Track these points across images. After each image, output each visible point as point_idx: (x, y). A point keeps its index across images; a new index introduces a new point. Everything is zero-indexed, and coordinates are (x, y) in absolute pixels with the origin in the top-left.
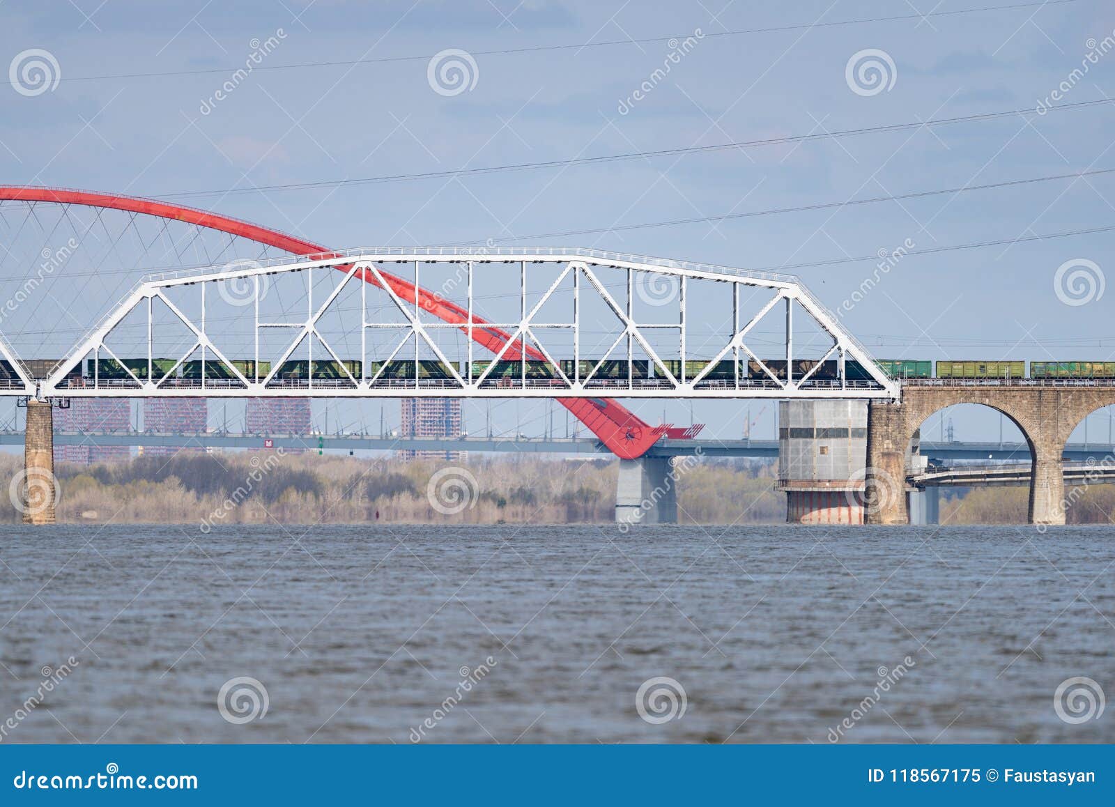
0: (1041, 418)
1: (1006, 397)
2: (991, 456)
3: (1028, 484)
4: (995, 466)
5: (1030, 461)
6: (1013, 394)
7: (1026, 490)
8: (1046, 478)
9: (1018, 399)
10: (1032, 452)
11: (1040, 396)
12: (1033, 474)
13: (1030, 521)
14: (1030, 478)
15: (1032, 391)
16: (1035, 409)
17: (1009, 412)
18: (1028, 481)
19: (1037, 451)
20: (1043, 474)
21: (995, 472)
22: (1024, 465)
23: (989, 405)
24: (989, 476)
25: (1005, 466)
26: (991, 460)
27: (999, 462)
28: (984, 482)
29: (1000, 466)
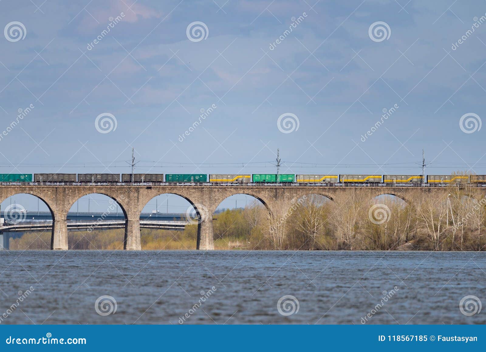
0: (57, 200)
1: (41, 190)
2: (33, 218)
3: (51, 231)
4: (35, 223)
5: (52, 221)
6: (44, 189)
7: (50, 234)
8: (59, 228)
9: (46, 191)
10: (53, 217)
11: (56, 190)
12: (53, 226)
13: (52, 248)
14: (52, 228)
15: (53, 188)
16: (54, 196)
17: (42, 198)
18: (51, 229)
19: (55, 216)
20: (58, 227)
21: (35, 225)
22: (50, 222)
23: (32, 194)
24: (32, 227)
25: (40, 223)
26: (34, 220)
27: (37, 221)
28: (31, 230)
29: (38, 223)
